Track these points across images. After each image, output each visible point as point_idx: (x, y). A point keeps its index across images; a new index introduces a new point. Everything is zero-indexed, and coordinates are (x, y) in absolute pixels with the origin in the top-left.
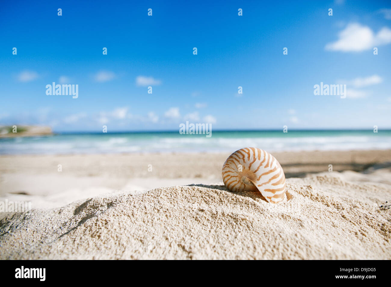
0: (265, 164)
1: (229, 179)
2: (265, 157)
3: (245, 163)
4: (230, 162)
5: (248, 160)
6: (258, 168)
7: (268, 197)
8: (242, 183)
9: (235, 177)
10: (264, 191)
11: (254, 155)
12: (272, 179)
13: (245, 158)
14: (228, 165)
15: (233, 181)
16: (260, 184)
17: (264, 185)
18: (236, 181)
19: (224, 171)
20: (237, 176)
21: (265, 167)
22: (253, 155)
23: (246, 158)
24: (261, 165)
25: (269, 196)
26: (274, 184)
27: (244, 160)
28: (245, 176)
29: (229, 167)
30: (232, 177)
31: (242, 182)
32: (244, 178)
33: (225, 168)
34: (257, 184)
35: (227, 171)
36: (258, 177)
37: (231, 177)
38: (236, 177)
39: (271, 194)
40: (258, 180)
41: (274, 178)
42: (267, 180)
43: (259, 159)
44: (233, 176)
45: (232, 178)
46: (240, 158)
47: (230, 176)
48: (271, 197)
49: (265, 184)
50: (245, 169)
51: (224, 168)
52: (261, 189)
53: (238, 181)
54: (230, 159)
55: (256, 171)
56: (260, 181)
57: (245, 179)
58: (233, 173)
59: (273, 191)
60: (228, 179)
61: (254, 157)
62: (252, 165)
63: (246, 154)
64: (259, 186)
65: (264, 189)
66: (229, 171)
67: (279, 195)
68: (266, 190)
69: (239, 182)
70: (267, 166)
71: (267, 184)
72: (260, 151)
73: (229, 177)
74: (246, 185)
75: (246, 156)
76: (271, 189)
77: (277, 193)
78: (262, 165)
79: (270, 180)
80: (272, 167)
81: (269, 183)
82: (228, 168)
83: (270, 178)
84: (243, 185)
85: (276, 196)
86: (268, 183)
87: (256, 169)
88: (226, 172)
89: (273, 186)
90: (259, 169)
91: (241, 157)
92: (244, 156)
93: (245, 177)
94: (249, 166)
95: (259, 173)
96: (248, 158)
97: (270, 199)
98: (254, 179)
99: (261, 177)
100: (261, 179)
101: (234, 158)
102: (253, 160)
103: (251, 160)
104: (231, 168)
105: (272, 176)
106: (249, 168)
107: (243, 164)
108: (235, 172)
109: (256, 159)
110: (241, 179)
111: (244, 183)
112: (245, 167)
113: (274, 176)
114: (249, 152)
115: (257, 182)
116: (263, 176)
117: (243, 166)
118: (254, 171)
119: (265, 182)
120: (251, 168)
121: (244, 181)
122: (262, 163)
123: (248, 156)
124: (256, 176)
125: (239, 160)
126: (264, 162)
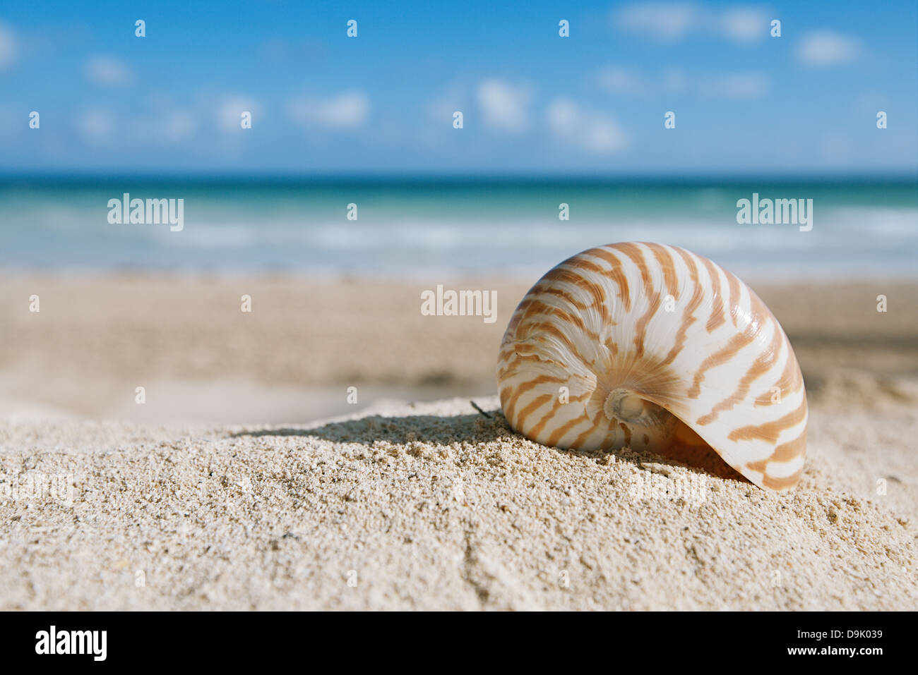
0: (704, 313)
1: (550, 415)
2: (695, 278)
3: (615, 324)
4: (537, 332)
5: (623, 310)
6: (681, 337)
7: (750, 466)
8: (614, 421)
10: (731, 443)
11: (646, 277)
12: (754, 378)
13: (605, 303)
15: (572, 423)
16: (707, 411)
17: (721, 414)
18: (585, 417)
21: (710, 327)
22: (642, 282)
23: (612, 300)
24: (689, 320)
25: (753, 459)
27: (603, 311)
28: (624, 386)
31: (610, 416)
32: (618, 398)
33: (519, 368)
34: (691, 413)
35: (533, 378)
36: (688, 382)
37: (556, 407)
38: (580, 399)
39: (760, 449)
40: (693, 393)
41: (759, 368)
42: (731, 388)
43: (674, 293)
46: (581, 306)
47: (552, 402)
48: (765, 462)
49: (726, 405)
50: (618, 356)
52: (715, 436)
53: (592, 416)
55: (673, 355)
56: (701, 398)
57: (621, 400)
59: (767, 432)
60: (545, 419)
61: (650, 290)
62: (649, 328)
63: (608, 279)
64: (703, 421)
65: (727, 433)
66: (543, 379)
67: (793, 442)
68: (738, 435)
69: (596, 422)
70: (716, 320)
71: (735, 406)
72: (668, 256)
73: (547, 408)
74: (629, 426)
75: (610, 288)
76: (758, 422)
77: (787, 436)
78: (693, 320)
79: (745, 384)
80: (738, 322)
81: (741, 399)
82: (537, 364)
83: (744, 374)
84: (619, 433)
85: (783, 454)
86: (738, 397)
87: (670, 345)
88: (528, 386)
89: (761, 409)
91: (587, 298)
92: (598, 293)
93: (621, 390)
94: (633, 333)
95: (684, 367)
96: (620, 299)
97: (762, 472)
98: (672, 393)
99: (704, 377)
100: (702, 385)
101: (549, 311)
102: (648, 305)
103: (636, 304)
104: (548, 362)
105: (749, 365)
106: (634, 345)
107: (602, 330)
108: (570, 376)
109: (661, 298)
110: (606, 403)
111: (622, 418)
112: (616, 345)
113: (758, 361)
114: (615, 267)
115: (691, 403)
116: (711, 374)
117: (608, 342)
118: (664, 355)
119: (725, 400)
120: (645, 345)
121: (623, 412)
122: (692, 312)
123: (618, 290)
124: (677, 378)
125: (579, 314)
126: (699, 303)
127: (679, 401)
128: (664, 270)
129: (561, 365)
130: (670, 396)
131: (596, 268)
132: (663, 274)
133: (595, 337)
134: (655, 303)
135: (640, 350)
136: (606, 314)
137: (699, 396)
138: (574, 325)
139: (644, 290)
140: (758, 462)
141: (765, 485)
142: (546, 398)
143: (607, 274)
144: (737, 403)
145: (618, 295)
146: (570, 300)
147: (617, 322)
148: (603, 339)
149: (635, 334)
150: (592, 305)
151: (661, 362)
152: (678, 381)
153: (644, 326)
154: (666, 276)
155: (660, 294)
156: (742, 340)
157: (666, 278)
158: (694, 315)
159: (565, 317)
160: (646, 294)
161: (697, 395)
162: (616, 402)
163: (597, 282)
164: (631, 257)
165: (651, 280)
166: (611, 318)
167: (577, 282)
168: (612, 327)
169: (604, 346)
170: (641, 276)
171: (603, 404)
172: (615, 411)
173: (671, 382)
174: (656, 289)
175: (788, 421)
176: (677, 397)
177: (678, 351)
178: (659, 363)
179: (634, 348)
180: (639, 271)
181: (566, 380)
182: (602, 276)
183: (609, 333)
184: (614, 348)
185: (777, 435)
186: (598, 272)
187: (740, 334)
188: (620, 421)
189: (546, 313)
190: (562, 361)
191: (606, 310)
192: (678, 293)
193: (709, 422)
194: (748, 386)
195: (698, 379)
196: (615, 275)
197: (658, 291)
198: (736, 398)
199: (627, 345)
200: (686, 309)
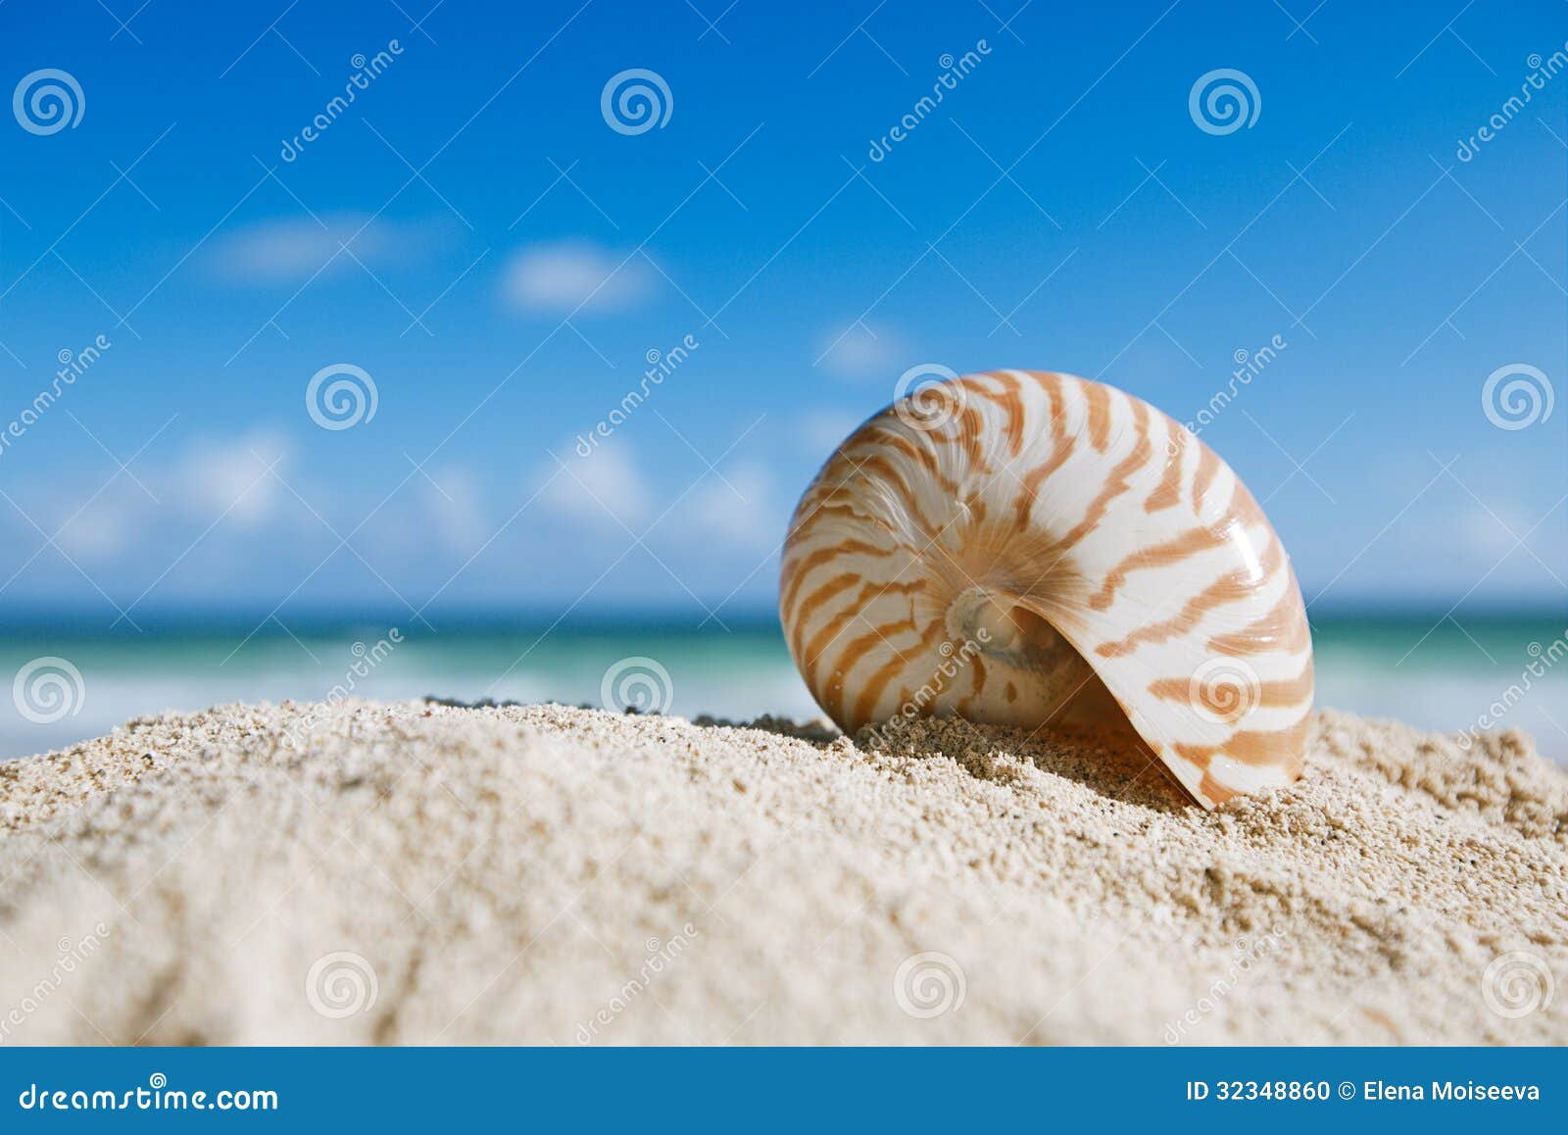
0: (1145, 481)
1: (851, 612)
2: (1142, 430)
3: (989, 472)
4: (858, 471)
5: (1008, 453)
6: (1097, 509)
7: (1180, 749)
9: (898, 596)
10: (1152, 699)
11: (1057, 410)
12: (1214, 603)
13: (980, 437)
14: (842, 493)
16: (1119, 637)
17: (1143, 646)
18: (910, 623)
19: (803, 551)
20: (919, 585)
21: (1153, 504)
22: (1050, 416)
23: (992, 436)
24: (1116, 485)
25: (1191, 739)
26: (1231, 645)
27: (974, 450)
29: (846, 511)
30: (872, 590)
32: (973, 606)
33: (817, 526)
34: (1087, 634)
35: (837, 541)
37: (864, 597)
38: (907, 589)
39: (1207, 727)
40: (1100, 602)
41: (1227, 589)
42: (1168, 608)
43: (1100, 443)
44: (878, 581)
45: (875, 600)
46: (939, 438)
47: (859, 588)
48: (1211, 751)
49: (1155, 634)
50: (983, 525)
51: (808, 525)
53: (923, 623)
54: (857, 453)
55: (1077, 534)
56: (1111, 612)
57: (979, 610)
58: (885, 562)
60: (840, 616)
61: (1059, 431)
62: (1044, 486)
63: (994, 405)
64: (1106, 650)
65: (1148, 682)
66: (851, 546)
67: (1269, 735)
68: (1165, 689)
69: (927, 637)
70: (1164, 496)
71: (1171, 639)
72: (1107, 400)
73: (848, 596)
74: (985, 661)
75: (994, 419)
77: (1258, 719)
78: (1124, 488)
79: (1195, 608)
80: (1204, 511)
81: (1184, 631)
82: (845, 519)
83: (1197, 593)
85: (1246, 747)
86: (1178, 626)
87: (1076, 520)
88: (823, 556)
90: (1100, 521)
91: (952, 427)
92: (971, 423)
93: (980, 590)
94: (1015, 492)
95: (1094, 557)
96: (1006, 436)
97: (1203, 769)
98: (1063, 596)
99: (1123, 580)
100: (1118, 594)
101: (885, 440)
102: (1050, 453)
103: (1030, 448)
104: (867, 518)
105: (1210, 580)
106: (1015, 510)
107: (966, 478)
108: (896, 547)
109: (1076, 445)
110: (951, 609)
112: (984, 505)
113: (1227, 578)
114: (1011, 390)
115: (1093, 617)
116: (1133, 577)
117: (971, 499)
118: (1062, 533)
119: (1154, 626)
120: (1033, 512)
122: (1124, 476)
123: (1007, 423)
124: (1078, 575)
125: (933, 449)
126: (1140, 466)
127: (1073, 612)
128: (1092, 408)
129: (886, 527)
130: (1060, 601)
131: (977, 389)
132: (1088, 413)
133: (951, 488)
134: (1064, 450)
135: (1023, 518)
136: (978, 455)
137: (1108, 609)
138: (921, 465)
139: (1049, 427)
140: (1197, 748)
141: (1204, 793)
142: (850, 579)
143: (994, 397)
144: (1175, 635)
145: (1005, 430)
147: (994, 468)
148: (964, 492)
149: (1019, 493)
150: (958, 439)
151: (1054, 543)
152: (1077, 578)
153: (1036, 482)
154: (1092, 417)
155: (1075, 438)
156: (1203, 539)
157: (1092, 420)
158: (1126, 481)
159: (908, 451)
160: (1051, 436)
161: (1105, 607)
162: (970, 612)
163: (974, 407)
165: (1066, 417)
166: (985, 461)
168: (983, 477)
169: (963, 505)
170: (1049, 407)
171: (946, 609)
172: (965, 627)
173: (1065, 579)
174: (1070, 431)
176: (1069, 604)
178: (1049, 546)
179: (1013, 514)
180: (1049, 401)
181: (888, 554)
182: (985, 400)
183: (976, 484)
184: (979, 511)
186: (980, 393)
187: (1203, 528)
189: (881, 443)
190: (889, 521)
191: (980, 448)
192: (1106, 444)
193: (1118, 654)
194: (1200, 614)
195: (1112, 582)
196: (1008, 400)
197: (1074, 434)
198: (1175, 627)
199: (1003, 506)
200: (1114, 469)
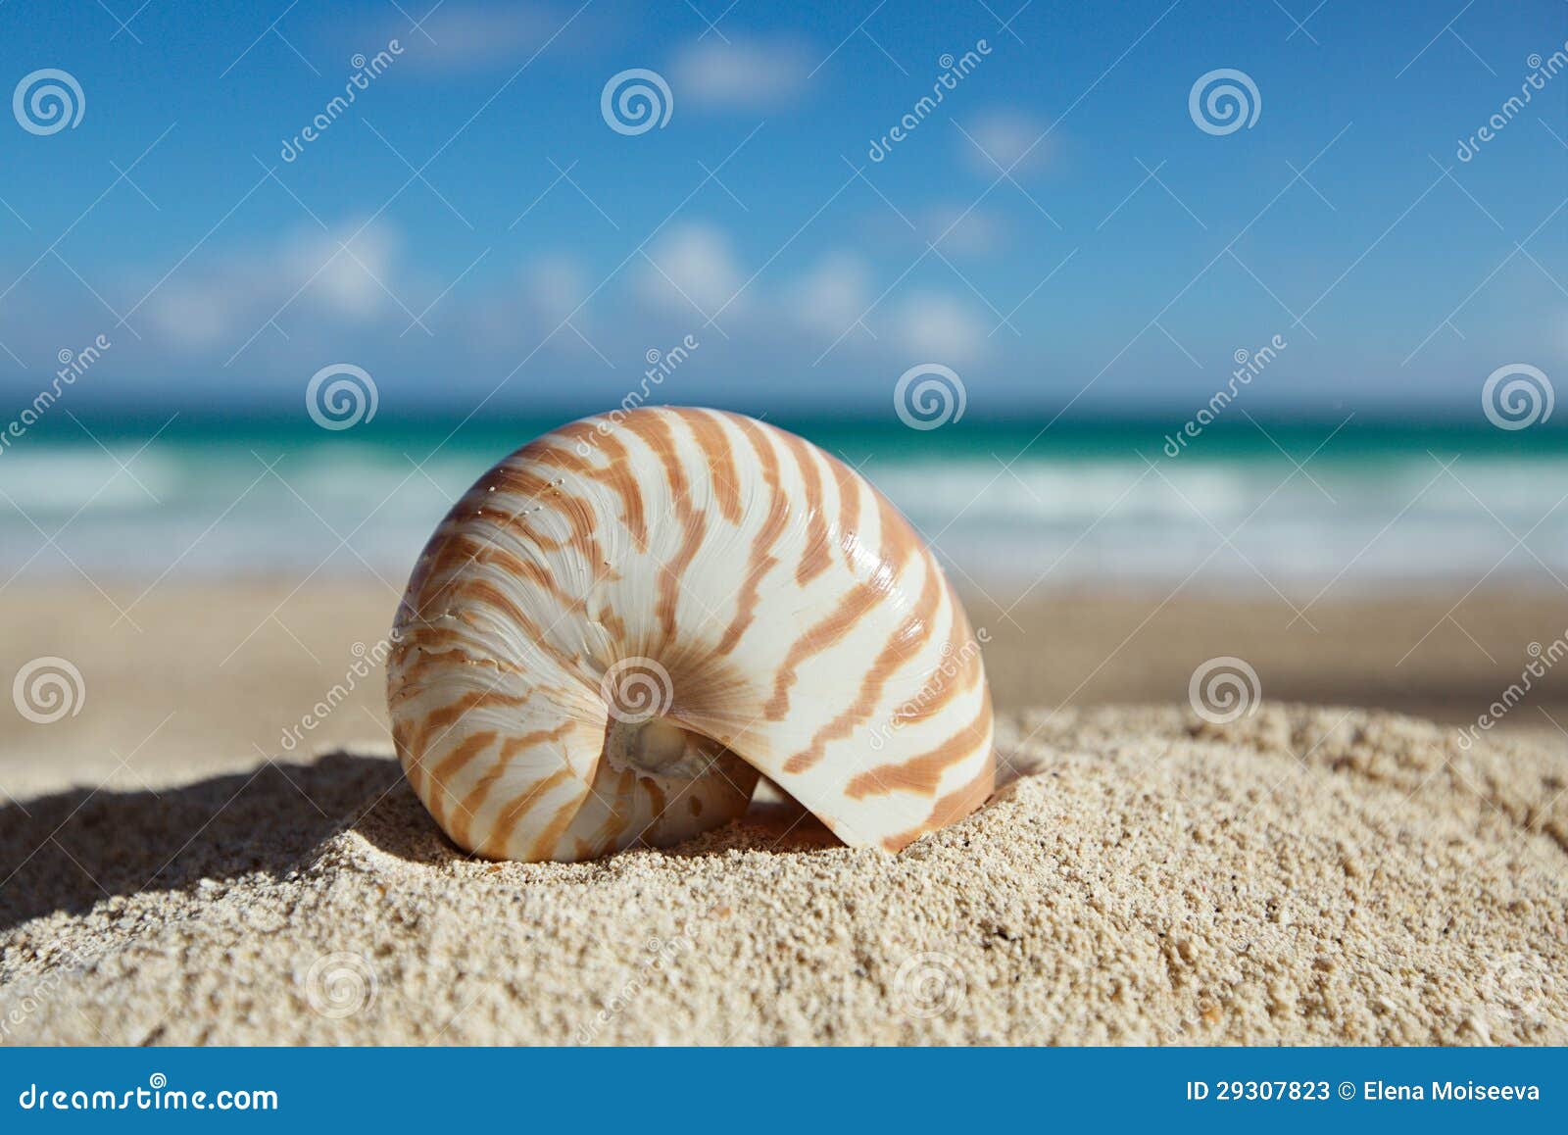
0: (791, 547)
1: (496, 773)
2: (773, 478)
3: (617, 578)
5: (633, 548)
6: (748, 597)
7: (888, 844)
8: (629, 772)
10: (852, 801)
11: (676, 480)
12: (890, 671)
13: (595, 535)
14: (446, 633)
16: (804, 745)
17: (830, 746)
18: (568, 772)
20: (568, 728)
21: (806, 575)
22: (669, 490)
23: (609, 529)
24: (762, 562)
27: (593, 552)
29: (458, 655)
31: (618, 766)
33: (425, 679)
34: (772, 750)
36: (765, 688)
37: (507, 754)
38: (555, 735)
39: (907, 809)
40: (776, 709)
42: (846, 694)
43: (733, 511)
46: (545, 543)
47: (497, 747)
49: (839, 728)
50: (624, 642)
55: (733, 635)
58: (521, 710)
59: (917, 775)
60: (485, 782)
61: (684, 507)
62: (684, 583)
63: (601, 486)
64: (796, 764)
68: (863, 786)
70: (815, 560)
71: (856, 728)
72: (722, 436)
75: (604, 501)
76: (899, 758)
77: (953, 778)
78: (772, 562)
79: (872, 685)
81: (867, 713)
83: (871, 666)
84: (641, 799)
86: (861, 711)
87: (728, 615)
88: (443, 716)
90: (755, 611)
91: (556, 524)
92: (580, 514)
94: (653, 597)
95: (756, 658)
96: (625, 526)
98: (735, 712)
99: (794, 675)
100: (792, 692)
101: (483, 556)
102: (681, 538)
103: (658, 535)
104: (485, 661)
105: (879, 645)
106: (658, 620)
107: (592, 592)
108: (530, 691)
109: (707, 521)
111: (645, 768)
112: (621, 620)
113: (896, 636)
114: (616, 460)
115: (771, 730)
116: (804, 669)
117: (605, 615)
118: (716, 638)
119: (837, 718)
120: (679, 618)
121: (646, 755)
122: (768, 546)
123: (622, 509)
124: (744, 682)
125: (545, 560)
126: (781, 528)
130: (731, 718)
131: (577, 464)
132: (709, 471)
133: (580, 607)
134: (695, 529)
135: (670, 629)
136: (599, 559)
137: (787, 715)
138: (534, 585)
139: (673, 506)
140: (902, 833)
142: (484, 739)
143: (598, 475)
144: (859, 722)
145: (623, 519)
146: (527, 532)
147: (621, 574)
148: (594, 609)
149: (658, 596)
150: (570, 540)
151: (710, 651)
152: (744, 686)
154: (715, 476)
155: (704, 512)
156: (863, 598)
157: (717, 481)
158: (772, 552)
159: (515, 569)
160: (677, 516)
161: (782, 713)
162: (632, 735)
163: (578, 493)
164: (647, 440)
165: (687, 485)
166: (609, 565)
167: (539, 494)
168: (611, 585)
169: (598, 625)
170: (666, 478)
172: (629, 753)
173: (733, 690)
174: (697, 504)
175: (955, 748)
176: (745, 720)
177: (744, 627)
178: (706, 654)
179: (657, 626)
180: (664, 468)
181: (524, 700)
182: (588, 480)
183: (605, 596)
184: (617, 627)
185: (936, 779)
186: (582, 472)
187: (861, 585)
188: (641, 774)
189: (477, 561)
190: (515, 660)
191: (600, 550)
192: (740, 510)
193: (808, 765)
194: (879, 688)
195: (784, 679)
196: (616, 476)
197: (702, 507)
198: (857, 713)
199: (643, 620)
200: (755, 541)
